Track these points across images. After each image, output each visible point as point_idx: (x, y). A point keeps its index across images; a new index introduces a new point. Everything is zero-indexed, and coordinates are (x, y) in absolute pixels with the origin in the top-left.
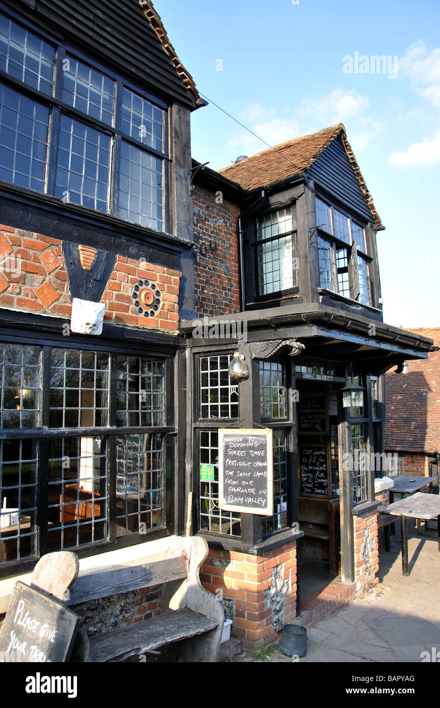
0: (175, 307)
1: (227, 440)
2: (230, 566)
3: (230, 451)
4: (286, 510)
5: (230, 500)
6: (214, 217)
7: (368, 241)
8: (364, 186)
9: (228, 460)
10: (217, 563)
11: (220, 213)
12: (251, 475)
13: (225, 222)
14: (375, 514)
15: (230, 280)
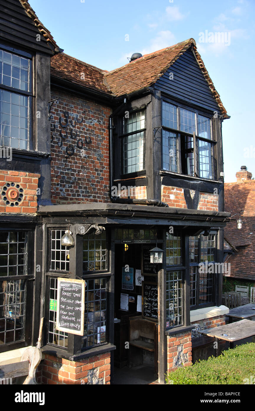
0: (35, 198)
1: (62, 285)
2: (62, 368)
3: (63, 292)
4: (105, 331)
5: (62, 324)
6: (90, 119)
7: (214, 128)
8: (212, 86)
9: (62, 298)
10: (55, 365)
11: (95, 115)
12: (74, 309)
13: (99, 121)
14: (189, 335)
15: (101, 164)
